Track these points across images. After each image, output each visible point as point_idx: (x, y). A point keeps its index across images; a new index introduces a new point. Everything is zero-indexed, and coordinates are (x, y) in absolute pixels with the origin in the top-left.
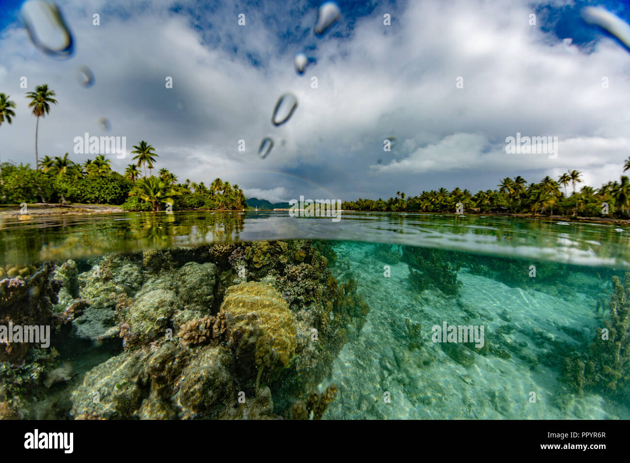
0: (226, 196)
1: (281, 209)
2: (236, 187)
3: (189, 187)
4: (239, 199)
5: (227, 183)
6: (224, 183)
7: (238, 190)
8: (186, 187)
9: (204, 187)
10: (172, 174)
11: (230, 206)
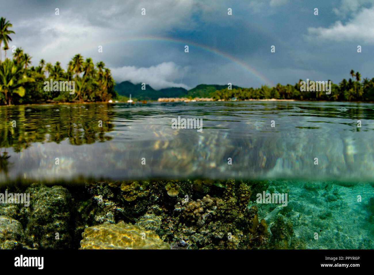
0: (87, 80)
1: (171, 100)
2: (101, 65)
3: (43, 69)
4: (105, 85)
5: (89, 61)
6: (85, 61)
7: (104, 70)
8: (40, 70)
9: (60, 69)
10: (26, 55)
11: (92, 96)
